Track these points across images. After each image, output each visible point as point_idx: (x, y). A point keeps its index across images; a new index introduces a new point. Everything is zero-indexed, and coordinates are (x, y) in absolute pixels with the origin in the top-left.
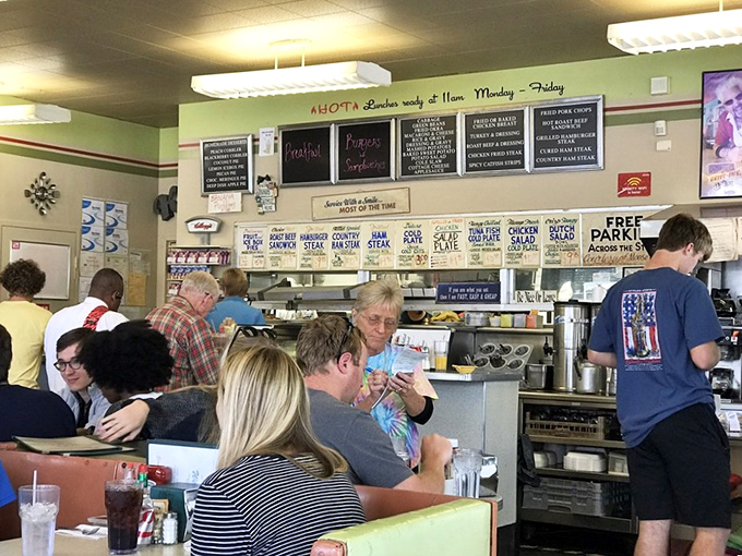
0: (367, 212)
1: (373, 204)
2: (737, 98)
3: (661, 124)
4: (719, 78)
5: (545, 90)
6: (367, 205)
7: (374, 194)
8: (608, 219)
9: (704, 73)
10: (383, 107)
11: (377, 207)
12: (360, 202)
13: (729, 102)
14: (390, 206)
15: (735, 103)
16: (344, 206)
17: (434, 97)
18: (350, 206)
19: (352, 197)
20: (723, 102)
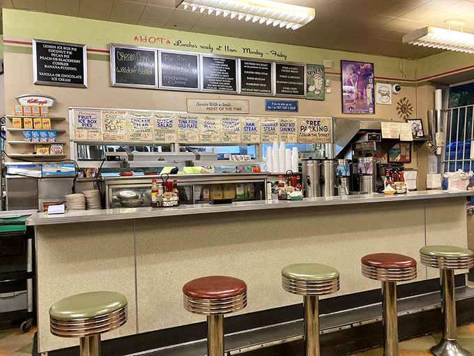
0: (224, 111)
1: (228, 107)
2: (353, 73)
5: (278, 56)
6: (224, 107)
7: (229, 101)
8: (307, 121)
9: (341, 61)
10: (187, 46)
11: (231, 109)
12: (220, 105)
13: (351, 74)
14: (238, 109)
15: (353, 75)
16: (209, 106)
17: (220, 47)
18: (213, 107)
19: (216, 101)
20: (349, 74)
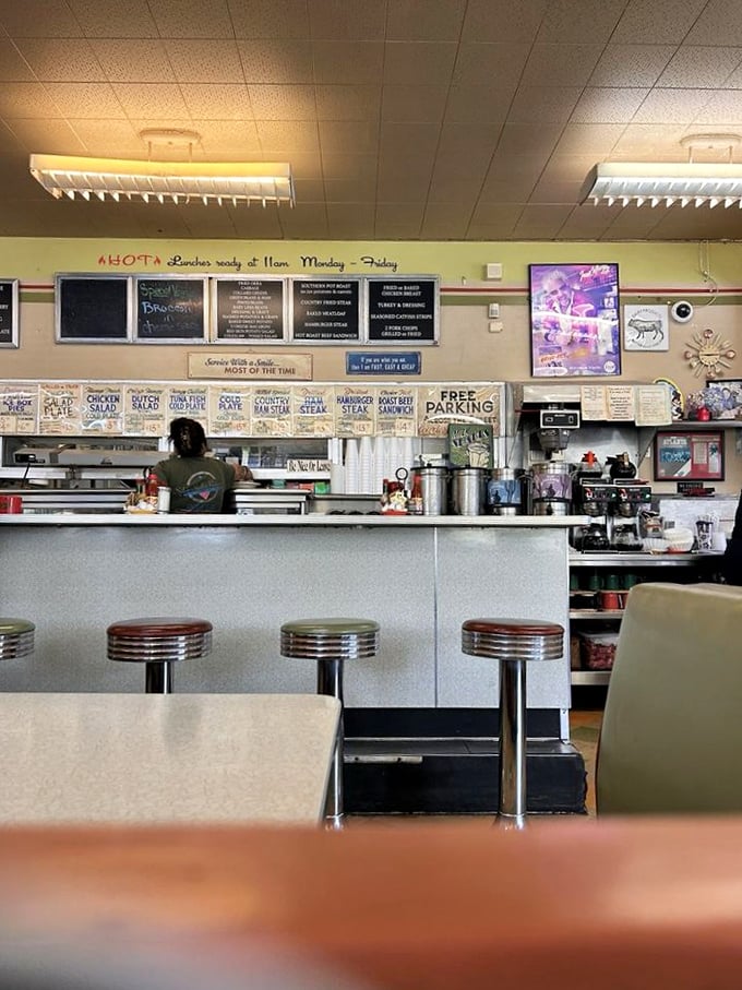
0: (260, 375)
1: (269, 367)
2: (561, 289)
3: (495, 306)
4: (542, 271)
5: (378, 265)
6: (260, 367)
7: (270, 357)
8: (443, 393)
9: (530, 266)
10: (192, 264)
11: (273, 371)
12: (251, 364)
13: (554, 292)
14: (288, 371)
15: (560, 294)
16: (230, 366)
17: (254, 260)
18: (238, 366)
20: (549, 292)
